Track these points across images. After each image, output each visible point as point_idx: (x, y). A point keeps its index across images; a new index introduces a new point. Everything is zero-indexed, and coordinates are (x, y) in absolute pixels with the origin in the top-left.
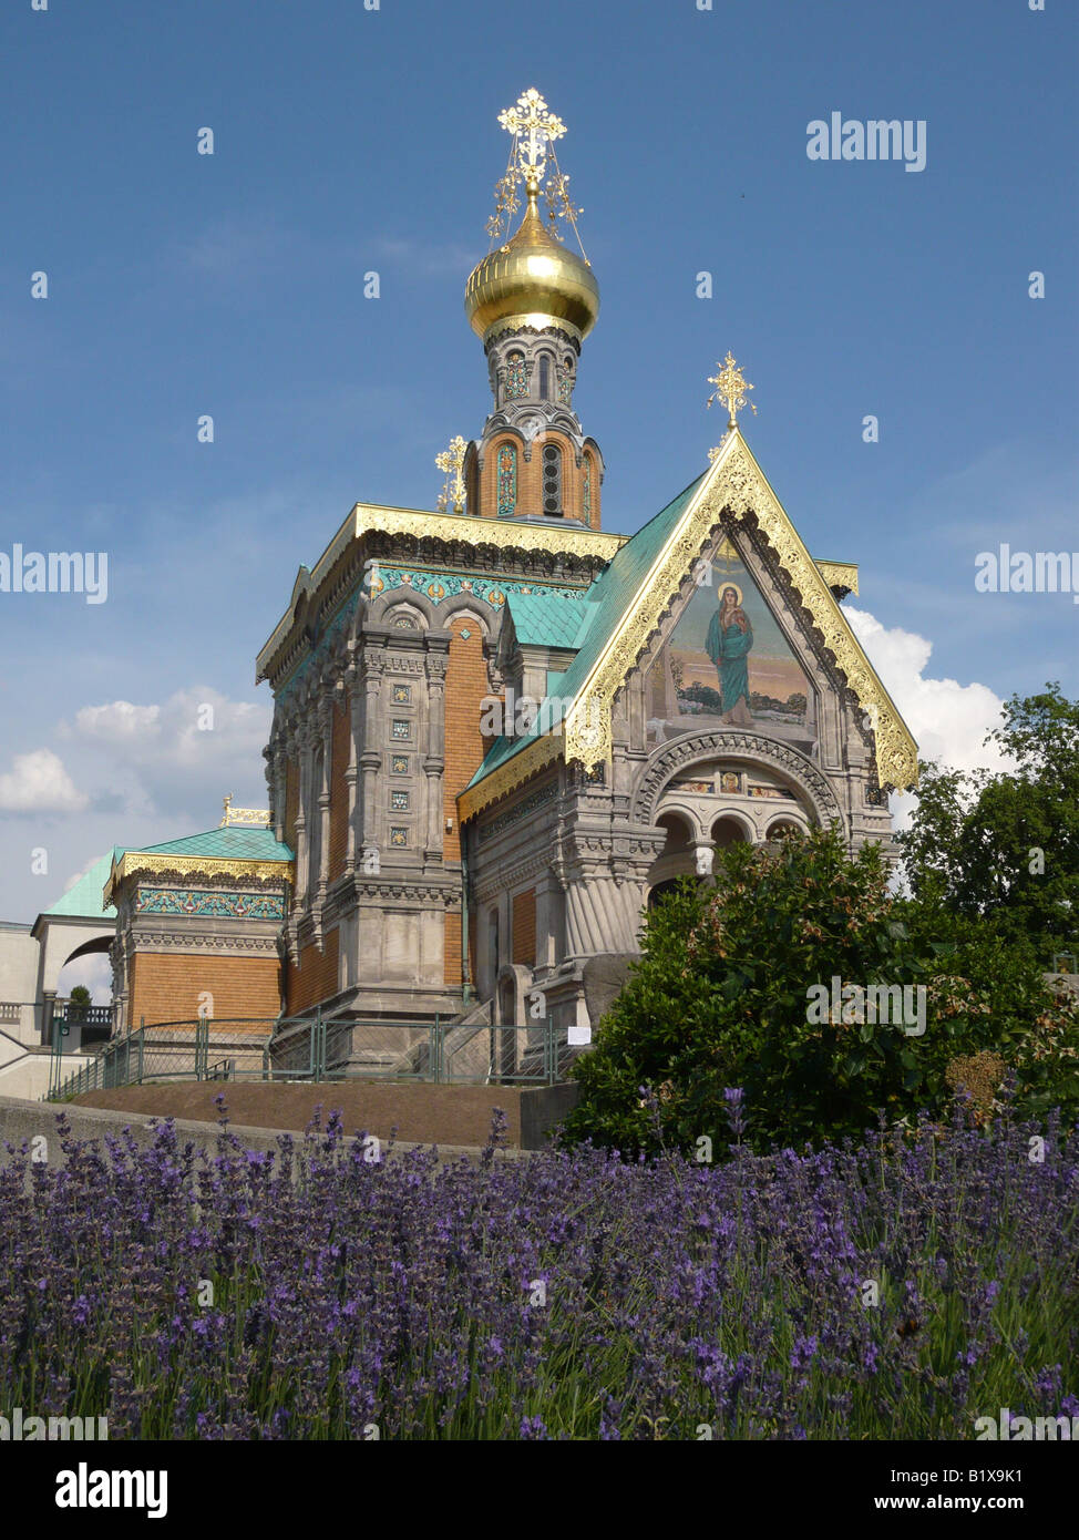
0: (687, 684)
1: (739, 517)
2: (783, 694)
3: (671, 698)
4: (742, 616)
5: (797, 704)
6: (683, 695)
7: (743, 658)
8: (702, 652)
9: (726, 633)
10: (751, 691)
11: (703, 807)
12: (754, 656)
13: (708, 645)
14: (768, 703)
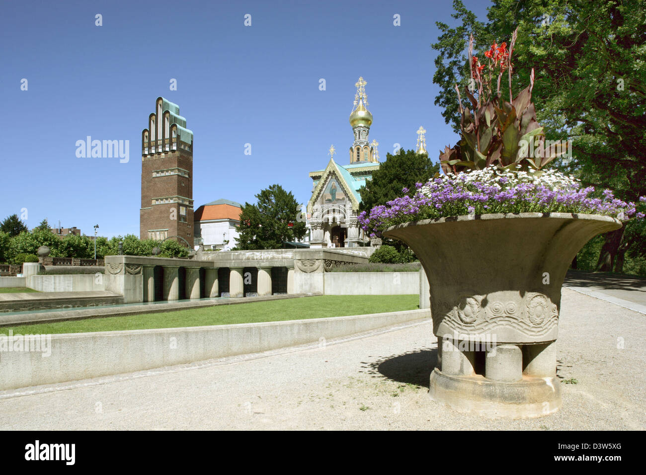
0: (327, 199)
1: (332, 172)
2: (341, 198)
3: (324, 200)
4: (335, 187)
5: (343, 199)
6: (326, 201)
7: (335, 193)
8: (329, 194)
9: (333, 190)
10: (336, 198)
11: (330, 217)
12: (337, 193)
13: (330, 192)
14: (339, 199)
